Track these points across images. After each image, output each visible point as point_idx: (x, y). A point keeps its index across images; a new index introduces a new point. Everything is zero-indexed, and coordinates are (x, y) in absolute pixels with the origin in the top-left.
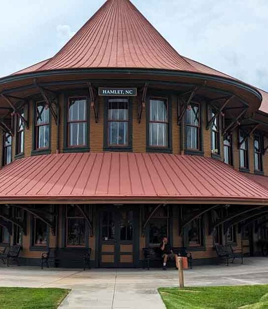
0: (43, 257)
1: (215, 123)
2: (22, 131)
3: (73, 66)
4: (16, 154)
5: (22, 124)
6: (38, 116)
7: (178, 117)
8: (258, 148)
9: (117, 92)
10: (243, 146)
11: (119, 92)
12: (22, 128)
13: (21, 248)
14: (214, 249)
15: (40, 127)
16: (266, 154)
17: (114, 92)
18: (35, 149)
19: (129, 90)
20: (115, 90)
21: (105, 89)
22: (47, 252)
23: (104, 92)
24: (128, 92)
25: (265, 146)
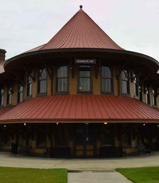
0: (44, 152)
1: (135, 79)
2: (31, 83)
3: (61, 47)
4: (27, 96)
5: (30, 79)
6: (40, 75)
7: (118, 76)
8: (154, 93)
9: (85, 61)
10: (147, 92)
11: (87, 61)
12: (30, 82)
13: (31, 147)
14: (136, 147)
15: (41, 81)
16: (158, 97)
17: (83, 61)
18: (38, 93)
19: (92, 60)
20: (84, 60)
21: (78, 60)
22: (46, 150)
23: (78, 61)
24: (91, 61)
25: (158, 93)
